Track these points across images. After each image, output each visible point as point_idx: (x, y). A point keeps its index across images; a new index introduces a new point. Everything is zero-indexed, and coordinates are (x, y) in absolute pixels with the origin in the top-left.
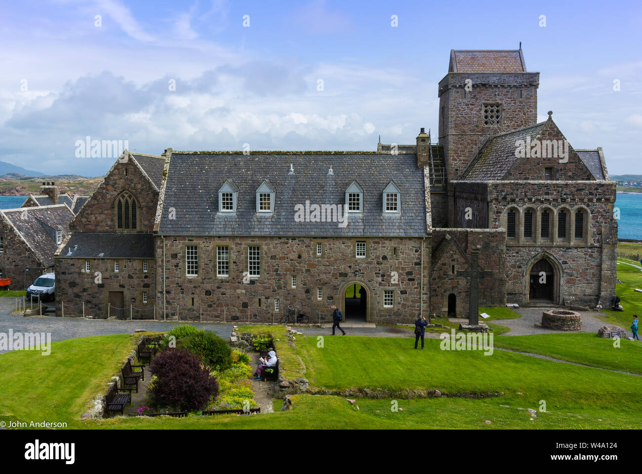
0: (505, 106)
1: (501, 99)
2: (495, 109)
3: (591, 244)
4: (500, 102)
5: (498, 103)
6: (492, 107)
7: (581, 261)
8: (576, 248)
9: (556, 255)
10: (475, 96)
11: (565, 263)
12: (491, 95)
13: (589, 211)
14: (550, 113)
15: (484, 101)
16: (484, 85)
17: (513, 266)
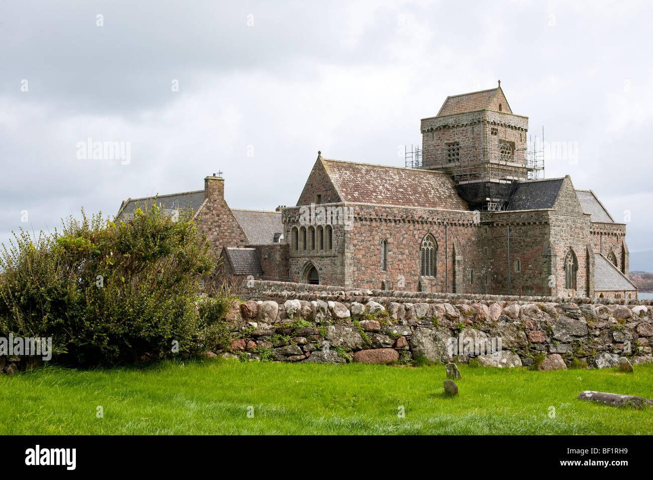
0: (462, 144)
1: (459, 138)
2: (456, 147)
3: (334, 254)
4: (457, 140)
5: (456, 142)
6: (454, 145)
7: (329, 268)
8: (326, 257)
9: (316, 264)
10: (440, 137)
11: (321, 269)
12: (450, 135)
13: (332, 228)
14: (319, 153)
15: (446, 142)
16: (444, 127)
17: (295, 272)
